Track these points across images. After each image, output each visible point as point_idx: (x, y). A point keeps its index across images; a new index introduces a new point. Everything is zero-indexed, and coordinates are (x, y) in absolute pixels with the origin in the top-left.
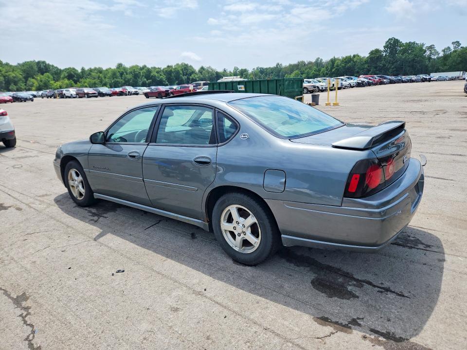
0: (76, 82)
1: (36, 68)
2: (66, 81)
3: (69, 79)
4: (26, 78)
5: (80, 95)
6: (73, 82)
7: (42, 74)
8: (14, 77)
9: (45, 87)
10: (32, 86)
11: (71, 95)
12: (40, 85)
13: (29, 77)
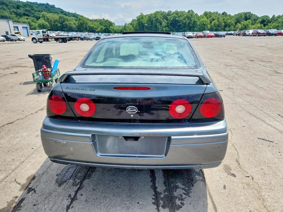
0: (265, 26)
1: (243, 17)
2: (259, 25)
3: (261, 24)
4: (236, 23)
5: (254, 34)
6: (263, 26)
7: (246, 20)
8: (229, 23)
9: (244, 28)
10: (237, 28)
11: (249, 34)
12: (242, 28)
13: (238, 22)
